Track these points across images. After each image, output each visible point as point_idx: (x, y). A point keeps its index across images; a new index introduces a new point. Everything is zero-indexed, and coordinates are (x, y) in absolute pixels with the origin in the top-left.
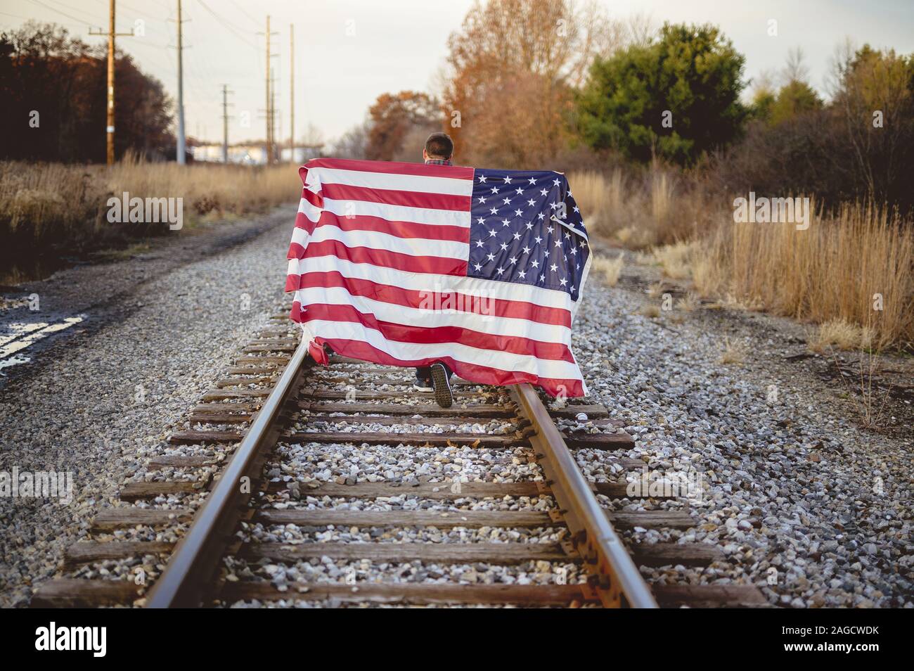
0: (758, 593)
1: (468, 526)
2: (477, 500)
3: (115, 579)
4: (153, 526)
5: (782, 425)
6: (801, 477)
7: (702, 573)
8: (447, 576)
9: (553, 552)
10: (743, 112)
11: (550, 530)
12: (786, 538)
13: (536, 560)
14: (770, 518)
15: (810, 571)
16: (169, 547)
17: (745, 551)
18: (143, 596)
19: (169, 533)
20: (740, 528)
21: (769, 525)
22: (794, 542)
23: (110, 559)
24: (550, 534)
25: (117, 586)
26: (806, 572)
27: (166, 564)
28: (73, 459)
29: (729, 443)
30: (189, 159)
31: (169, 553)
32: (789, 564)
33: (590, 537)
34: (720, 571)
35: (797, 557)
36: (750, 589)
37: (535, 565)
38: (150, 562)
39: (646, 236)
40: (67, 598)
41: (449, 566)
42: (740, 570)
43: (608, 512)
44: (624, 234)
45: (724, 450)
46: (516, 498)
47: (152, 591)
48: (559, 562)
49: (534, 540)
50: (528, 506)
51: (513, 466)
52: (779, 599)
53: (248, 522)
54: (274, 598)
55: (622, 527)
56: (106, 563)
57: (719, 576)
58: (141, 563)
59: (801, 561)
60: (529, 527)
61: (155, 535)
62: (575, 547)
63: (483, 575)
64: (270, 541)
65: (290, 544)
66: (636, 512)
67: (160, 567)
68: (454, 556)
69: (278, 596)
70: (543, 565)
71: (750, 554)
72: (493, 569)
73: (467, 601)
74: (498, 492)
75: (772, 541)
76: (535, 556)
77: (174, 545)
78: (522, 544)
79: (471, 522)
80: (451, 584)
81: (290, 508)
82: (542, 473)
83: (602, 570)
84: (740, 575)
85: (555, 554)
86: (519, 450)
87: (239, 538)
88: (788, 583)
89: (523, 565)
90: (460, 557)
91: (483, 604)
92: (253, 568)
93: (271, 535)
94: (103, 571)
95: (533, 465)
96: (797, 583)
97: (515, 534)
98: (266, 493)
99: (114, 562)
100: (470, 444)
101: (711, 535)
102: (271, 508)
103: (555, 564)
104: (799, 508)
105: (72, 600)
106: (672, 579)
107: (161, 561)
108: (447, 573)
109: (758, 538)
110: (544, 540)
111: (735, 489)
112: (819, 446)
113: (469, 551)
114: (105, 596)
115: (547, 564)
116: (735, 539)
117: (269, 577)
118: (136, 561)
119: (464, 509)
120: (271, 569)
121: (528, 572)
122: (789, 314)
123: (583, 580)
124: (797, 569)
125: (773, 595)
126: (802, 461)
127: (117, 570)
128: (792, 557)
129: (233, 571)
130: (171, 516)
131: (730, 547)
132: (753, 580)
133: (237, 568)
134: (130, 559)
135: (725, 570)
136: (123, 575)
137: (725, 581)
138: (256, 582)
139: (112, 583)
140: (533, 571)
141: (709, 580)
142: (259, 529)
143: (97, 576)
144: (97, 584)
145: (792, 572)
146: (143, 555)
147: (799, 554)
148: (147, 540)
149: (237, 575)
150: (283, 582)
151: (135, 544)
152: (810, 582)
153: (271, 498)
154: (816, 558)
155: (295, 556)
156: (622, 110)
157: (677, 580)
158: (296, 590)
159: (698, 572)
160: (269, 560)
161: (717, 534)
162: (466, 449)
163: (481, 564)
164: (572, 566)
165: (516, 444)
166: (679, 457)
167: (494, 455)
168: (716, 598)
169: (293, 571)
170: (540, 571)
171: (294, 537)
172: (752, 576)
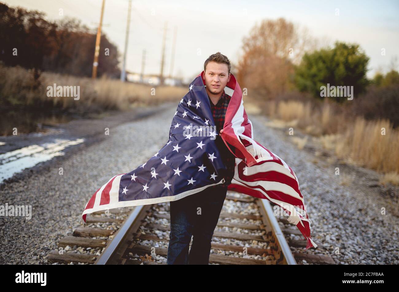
0: (332, 260)
1: (229, 227)
2: (234, 219)
3: (102, 229)
4: (115, 214)
5: (360, 210)
6: (363, 229)
7: (313, 251)
8: (220, 242)
9: (260, 238)
10: (367, 82)
11: (259, 231)
12: (349, 245)
13: (253, 240)
14: (345, 238)
15: (354, 256)
16: (121, 221)
17: (331, 246)
18: (112, 235)
19: (121, 217)
20: (331, 239)
21: (343, 241)
22: (351, 247)
23: (101, 222)
24: (259, 233)
25: (103, 231)
26: (353, 256)
27: (120, 226)
28: (83, 190)
29: (336, 213)
30: (126, 80)
31: (121, 223)
32: (346, 253)
33: (273, 234)
34: (320, 252)
35: (350, 251)
36: (329, 258)
37: (252, 242)
38: (115, 225)
39: (318, 130)
40: (87, 232)
41: (221, 239)
42: (327, 252)
43: (281, 228)
44: (309, 129)
45: (333, 215)
46: (248, 220)
47: (116, 233)
48: (261, 242)
49: (253, 234)
50: (252, 223)
51: (249, 209)
52: (340, 263)
53: (150, 216)
54: (158, 241)
55: (286, 234)
56: (99, 223)
57: (319, 253)
58: (111, 225)
59: (352, 253)
60: (252, 230)
61: (116, 217)
62: (268, 238)
63: (233, 243)
64: (157, 223)
65: (164, 225)
66: (293, 229)
67: (118, 227)
68: (223, 235)
69: (159, 240)
70: (255, 242)
71: (332, 247)
72: (236, 241)
73: (226, 249)
74: (241, 218)
75: (343, 245)
76: (253, 239)
77: (123, 221)
78: (248, 235)
79: (231, 226)
80: (221, 244)
81: (165, 214)
82: (259, 213)
83: (276, 245)
84: (327, 254)
85: (260, 239)
86: (252, 204)
87: (146, 221)
88: (345, 258)
89: (248, 242)
90: (225, 236)
91: (232, 251)
92: (151, 231)
93: (156, 221)
94: (98, 226)
95: (256, 210)
96: (348, 259)
97: (246, 231)
98: (156, 208)
99: (102, 224)
100: (233, 200)
101: (319, 240)
102: (158, 213)
103: (260, 242)
104: (358, 238)
105: (88, 233)
106: (302, 252)
107: (118, 224)
108: (220, 241)
109: (337, 243)
110: (257, 234)
111: (333, 227)
112: (373, 219)
113: (229, 235)
114: (99, 233)
115: (257, 242)
116: (328, 242)
117: (156, 234)
118: (109, 224)
119: (228, 221)
120: (157, 232)
121: (249, 244)
122: (374, 169)
123: (269, 248)
124: (349, 255)
125: (338, 261)
126: (364, 224)
127: (103, 226)
128: (349, 251)
129: (143, 231)
130: (122, 211)
131: (325, 245)
132: (332, 256)
133: (145, 230)
134: (107, 223)
135: (322, 251)
136: (105, 228)
137: (321, 255)
138: (151, 235)
139: (101, 230)
140: (251, 244)
141: (315, 254)
142: (153, 219)
143: (96, 227)
144: (96, 229)
145: (347, 255)
146: (112, 222)
147: (352, 251)
148: (112, 218)
149: (145, 232)
150: (161, 236)
151: (109, 219)
152: (353, 260)
153: (157, 210)
154: (359, 253)
155: (166, 229)
156: (314, 76)
157: (303, 252)
158: (166, 239)
159: (312, 251)
160: (156, 229)
161: (322, 239)
162: (231, 202)
163: (232, 240)
164: (265, 244)
165: (251, 202)
166: (313, 213)
167: (242, 205)
168: (316, 259)
169: (165, 233)
170: (254, 244)
171: (165, 223)
172: (332, 254)
